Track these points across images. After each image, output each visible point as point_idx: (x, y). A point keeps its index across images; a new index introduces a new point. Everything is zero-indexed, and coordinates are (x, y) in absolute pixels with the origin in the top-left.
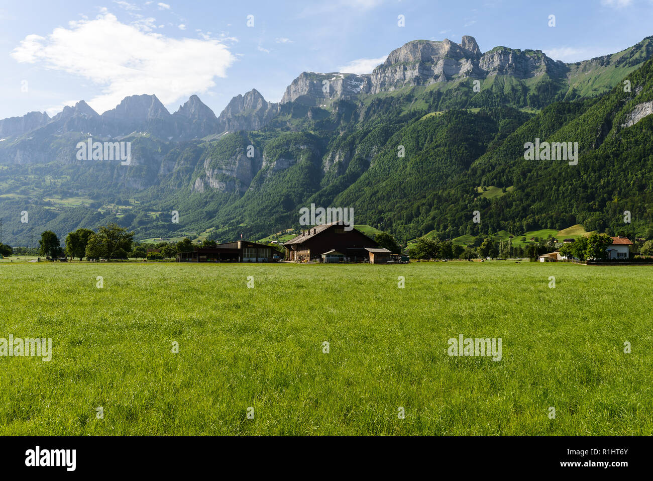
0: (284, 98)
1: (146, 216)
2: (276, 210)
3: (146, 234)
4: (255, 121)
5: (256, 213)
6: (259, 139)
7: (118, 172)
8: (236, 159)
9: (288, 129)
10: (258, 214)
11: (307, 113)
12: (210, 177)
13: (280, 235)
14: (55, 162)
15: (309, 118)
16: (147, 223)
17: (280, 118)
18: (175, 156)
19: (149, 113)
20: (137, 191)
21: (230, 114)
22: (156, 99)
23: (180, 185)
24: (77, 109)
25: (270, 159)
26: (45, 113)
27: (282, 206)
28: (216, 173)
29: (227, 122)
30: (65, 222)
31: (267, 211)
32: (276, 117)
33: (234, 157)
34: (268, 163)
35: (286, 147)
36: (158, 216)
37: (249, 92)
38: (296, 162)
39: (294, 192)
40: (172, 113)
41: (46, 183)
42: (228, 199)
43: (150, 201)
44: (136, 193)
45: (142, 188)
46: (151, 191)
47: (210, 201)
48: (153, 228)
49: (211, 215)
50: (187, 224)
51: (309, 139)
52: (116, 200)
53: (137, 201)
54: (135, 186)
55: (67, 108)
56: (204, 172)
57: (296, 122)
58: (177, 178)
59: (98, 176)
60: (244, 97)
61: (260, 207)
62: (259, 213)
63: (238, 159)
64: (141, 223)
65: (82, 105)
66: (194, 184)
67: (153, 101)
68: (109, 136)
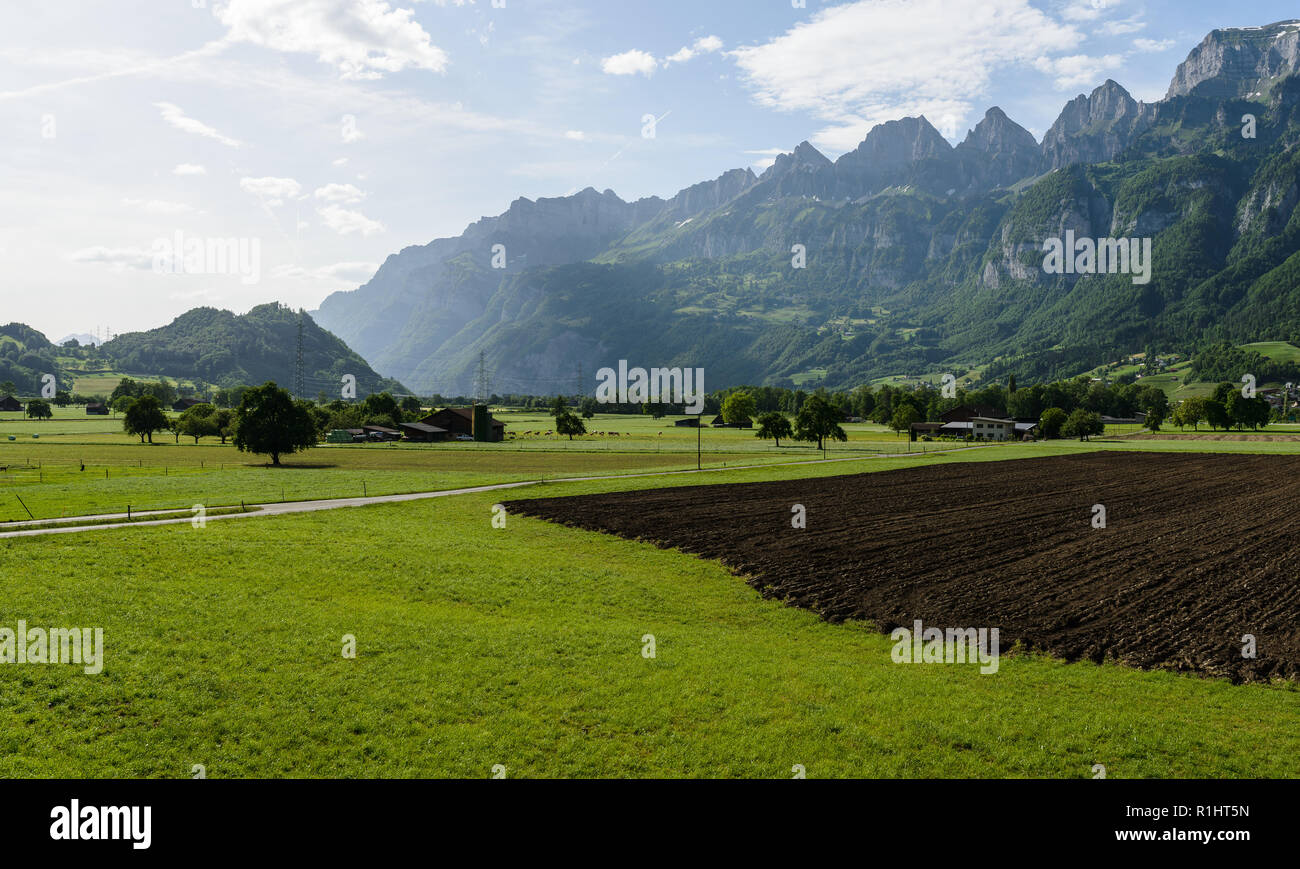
0: (1171, 90)
1: (892, 335)
2: (1123, 316)
3: (885, 368)
4: (1110, 143)
5: (1085, 323)
6: (1108, 177)
7: (857, 261)
8: (1059, 220)
9: (1173, 151)
10: (1088, 325)
11: (1215, 114)
12: (1010, 258)
13: (1114, 367)
14: (762, 250)
15: (1218, 125)
16: (890, 349)
17: (1158, 131)
18: (955, 224)
19: (914, 151)
20: (889, 292)
21: (1061, 135)
22: (927, 124)
23: (961, 278)
24: (797, 157)
25: (1125, 215)
26: (749, 169)
27: (1137, 308)
28: (1021, 250)
29: (1056, 152)
30: (760, 350)
31: (1106, 319)
32: (1149, 130)
33: (1056, 217)
34: (1122, 223)
35: (1160, 189)
36: (914, 335)
37: (1100, 88)
38: (1179, 217)
39: (1166, 278)
40: (954, 146)
41: (744, 287)
42: (1044, 299)
43: (908, 310)
44: (886, 295)
45: (896, 287)
46: (913, 289)
47: (1008, 305)
48: (899, 358)
49: (1007, 330)
50: (963, 348)
51: (1208, 167)
52: (850, 311)
53: (886, 309)
54: (885, 283)
55: (781, 157)
56: (1000, 250)
57: (1190, 135)
58: (956, 265)
59: (826, 269)
60: (1089, 99)
61: (1094, 312)
62: (1091, 324)
63: (1063, 220)
64: (881, 348)
65: (806, 150)
66: (982, 275)
67: (921, 127)
68: (848, 198)
